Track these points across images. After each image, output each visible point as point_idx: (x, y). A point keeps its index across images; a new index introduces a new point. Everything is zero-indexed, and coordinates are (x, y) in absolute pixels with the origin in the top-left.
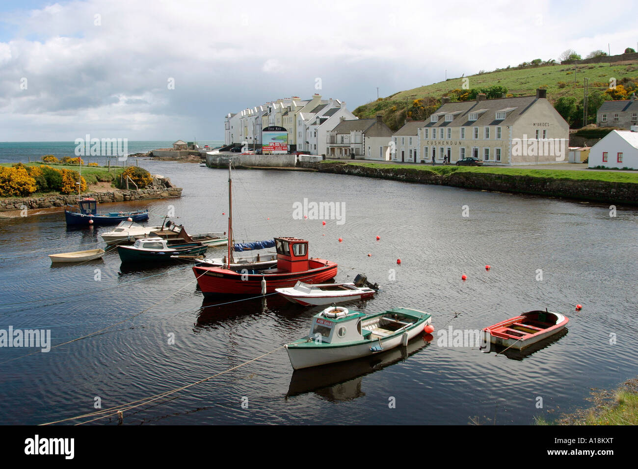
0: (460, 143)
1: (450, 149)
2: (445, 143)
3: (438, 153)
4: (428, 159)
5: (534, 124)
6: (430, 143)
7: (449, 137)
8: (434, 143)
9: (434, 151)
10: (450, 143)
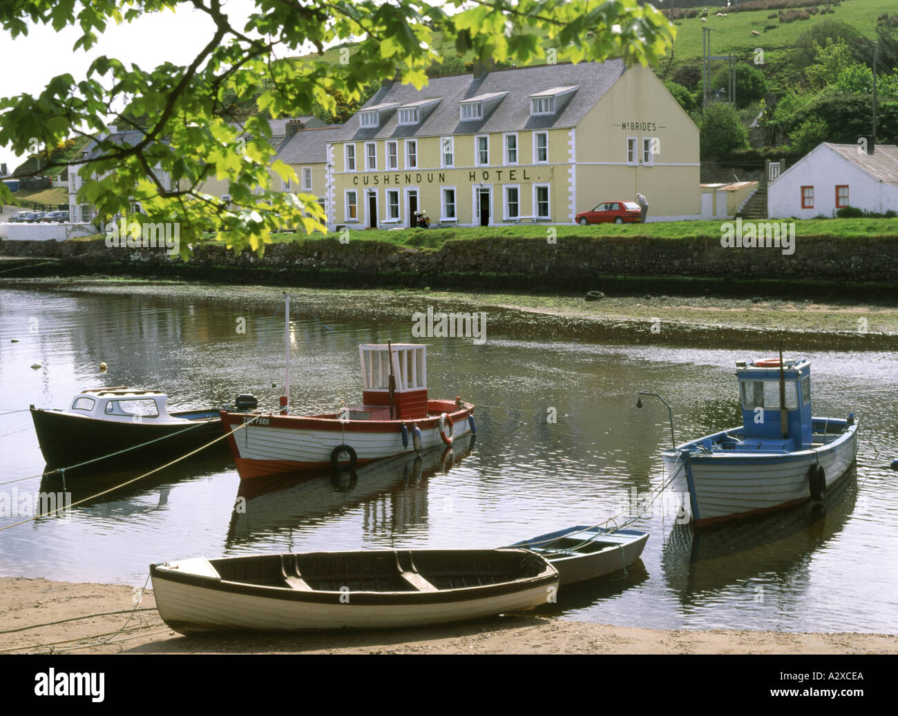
0: (442, 178)
1: (415, 192)
2: (402, 179)
3: (384, 205)
4: (355, 222)
5: (624, 126)
6: (360, 181)
7: (413, 164)
8: (371, 180)
9: (373, 202)
10: (413, 178)
